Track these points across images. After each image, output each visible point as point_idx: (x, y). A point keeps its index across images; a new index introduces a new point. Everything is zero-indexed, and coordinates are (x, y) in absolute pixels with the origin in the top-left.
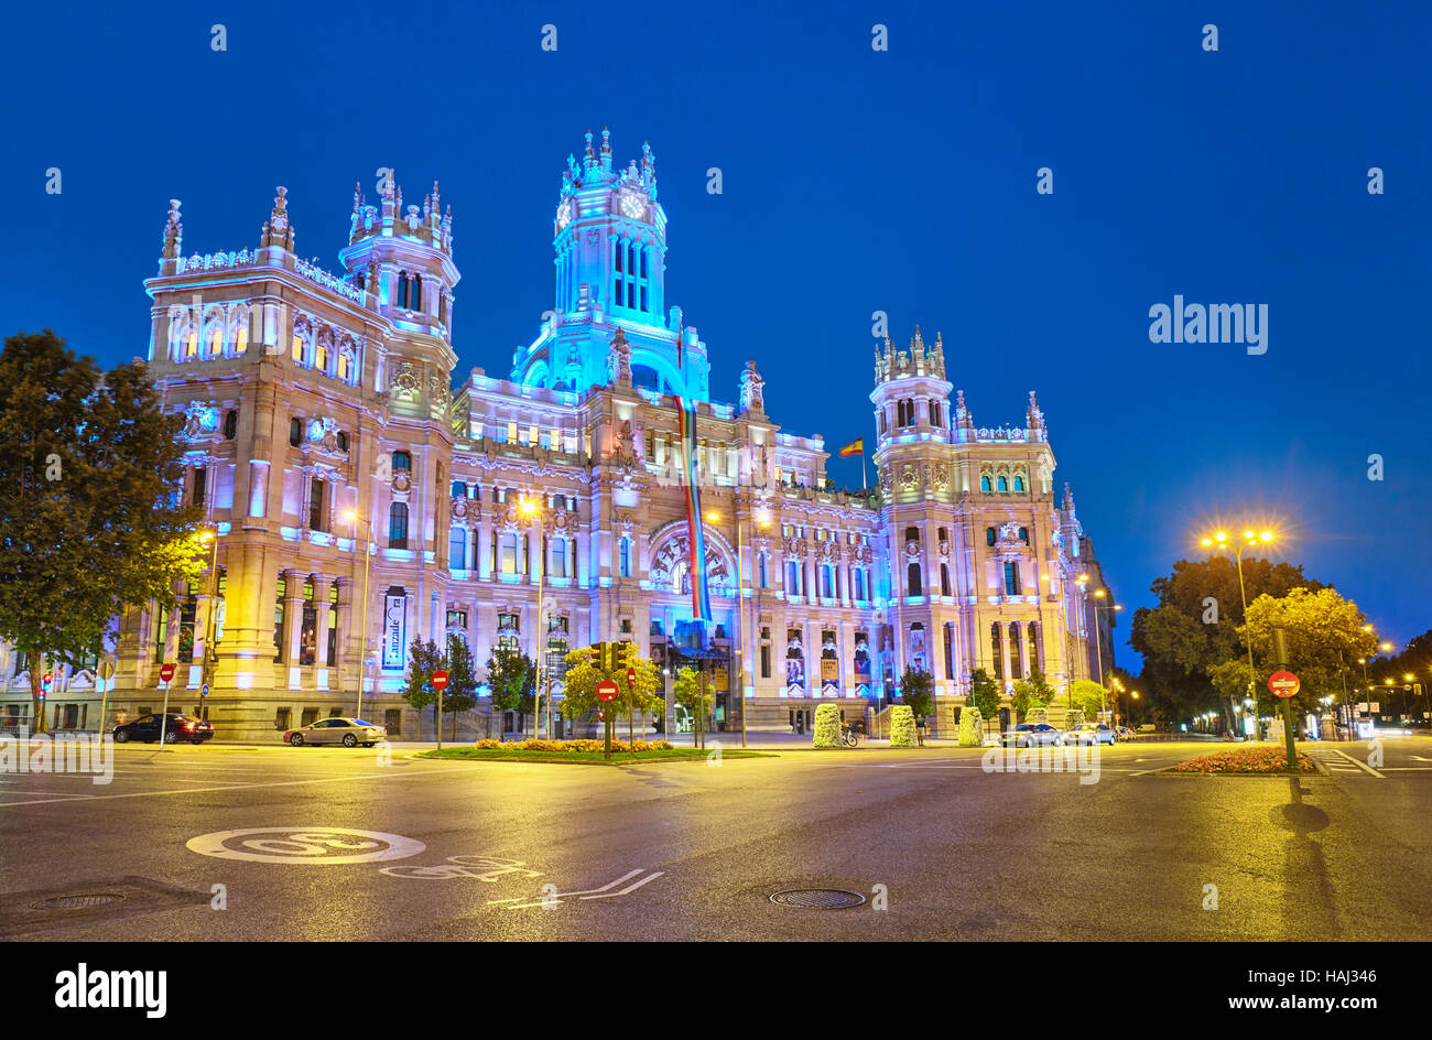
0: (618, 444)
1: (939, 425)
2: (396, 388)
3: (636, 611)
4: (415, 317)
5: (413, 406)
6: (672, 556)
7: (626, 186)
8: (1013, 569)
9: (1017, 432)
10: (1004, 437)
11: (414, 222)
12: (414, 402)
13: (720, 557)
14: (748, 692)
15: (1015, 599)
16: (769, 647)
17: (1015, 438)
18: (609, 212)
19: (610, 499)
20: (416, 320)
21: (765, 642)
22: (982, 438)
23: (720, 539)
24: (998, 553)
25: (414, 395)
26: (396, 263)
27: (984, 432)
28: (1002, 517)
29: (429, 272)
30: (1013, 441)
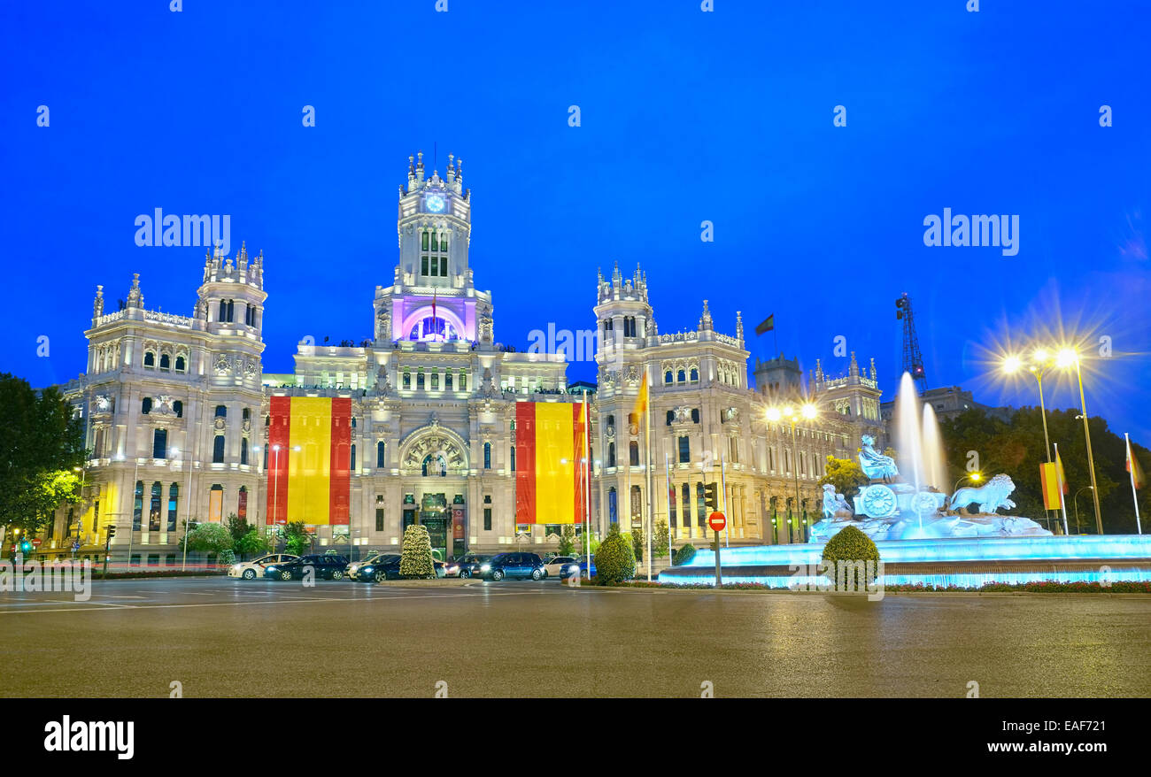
0: (376, 381)
1: (634, 335)
2: (216, 370)
3: (387, 489)
4: (229, 326)
5: (227, 378)
6: (421, 451)
7: (430, 190)
8: (684, 442)
9: (692, 334)
10: (682, 339)
11: (229, 269)
12: (228, 376)
13: (457, 449)
14: (473, 540)
15: (684, 466)
16: (490, 510)
17: (690, 340)
18: (418, 211)
19: (370, 418)
20: (230, 328)
21: (488, 506)
22: (665, 342)
23: (456, 437)
24: (672, 431)
25: (227, 373)
26: (217, 297)
27: (666, 336)
28: (679, 402)
29: (237, 298)
30: (689, 342)
